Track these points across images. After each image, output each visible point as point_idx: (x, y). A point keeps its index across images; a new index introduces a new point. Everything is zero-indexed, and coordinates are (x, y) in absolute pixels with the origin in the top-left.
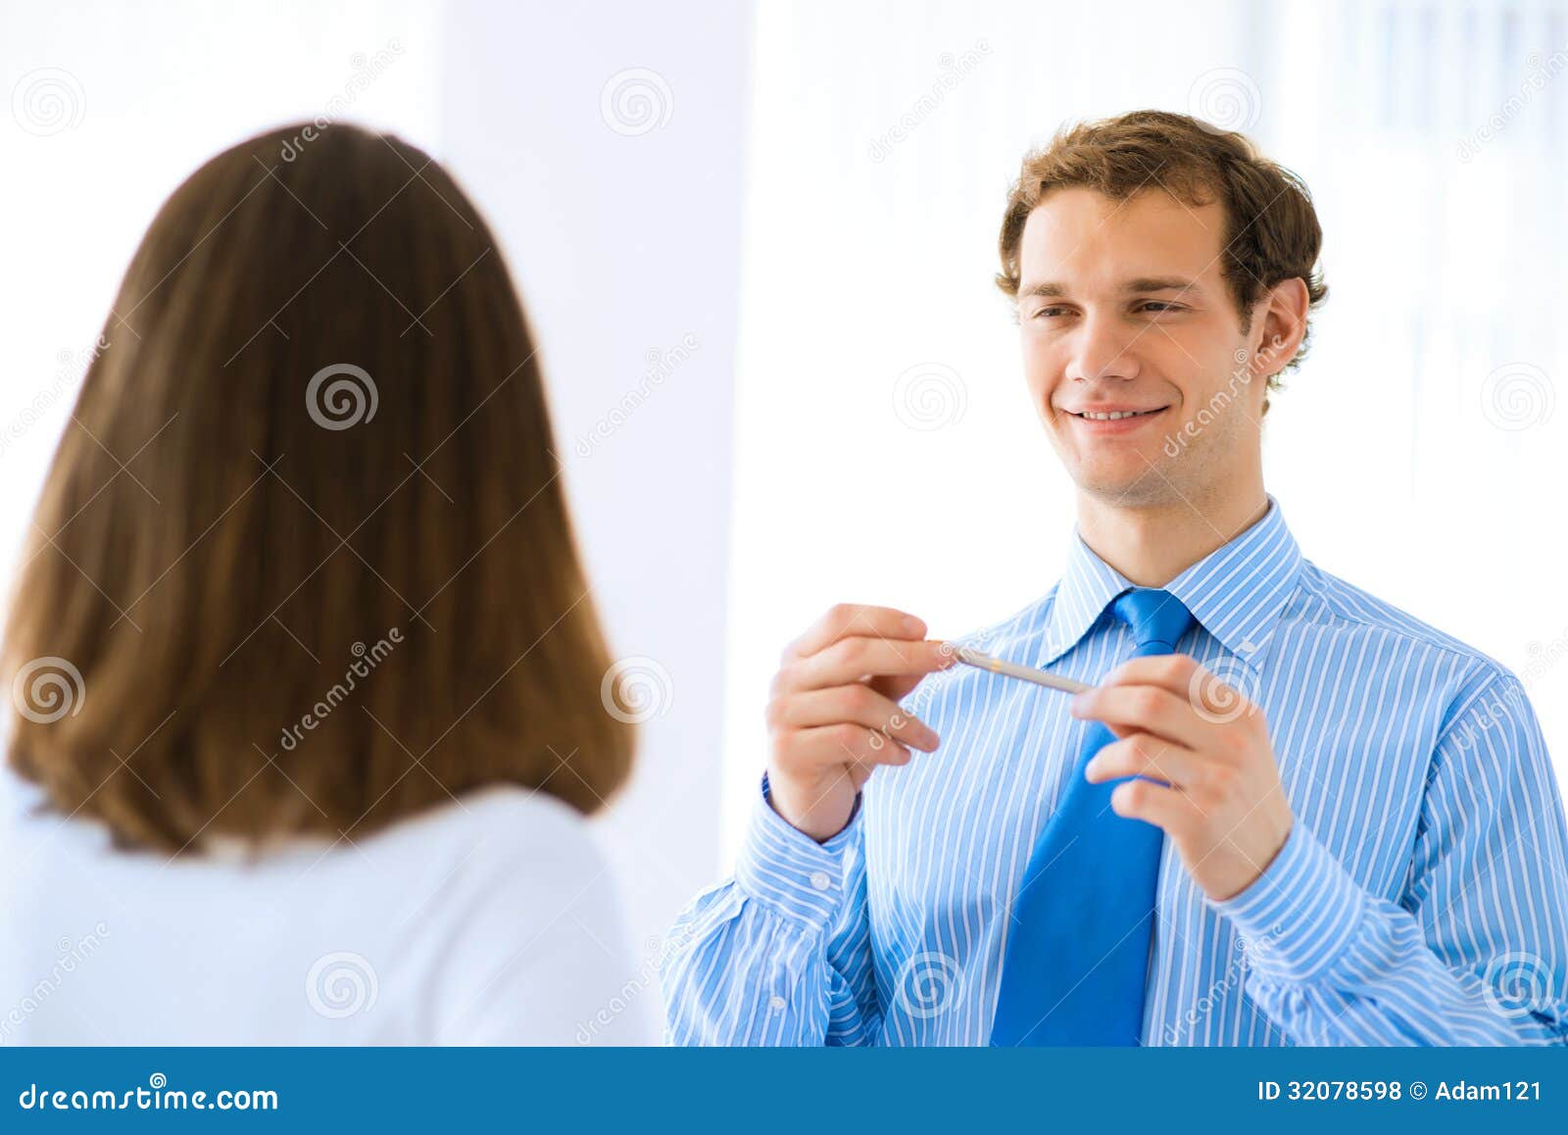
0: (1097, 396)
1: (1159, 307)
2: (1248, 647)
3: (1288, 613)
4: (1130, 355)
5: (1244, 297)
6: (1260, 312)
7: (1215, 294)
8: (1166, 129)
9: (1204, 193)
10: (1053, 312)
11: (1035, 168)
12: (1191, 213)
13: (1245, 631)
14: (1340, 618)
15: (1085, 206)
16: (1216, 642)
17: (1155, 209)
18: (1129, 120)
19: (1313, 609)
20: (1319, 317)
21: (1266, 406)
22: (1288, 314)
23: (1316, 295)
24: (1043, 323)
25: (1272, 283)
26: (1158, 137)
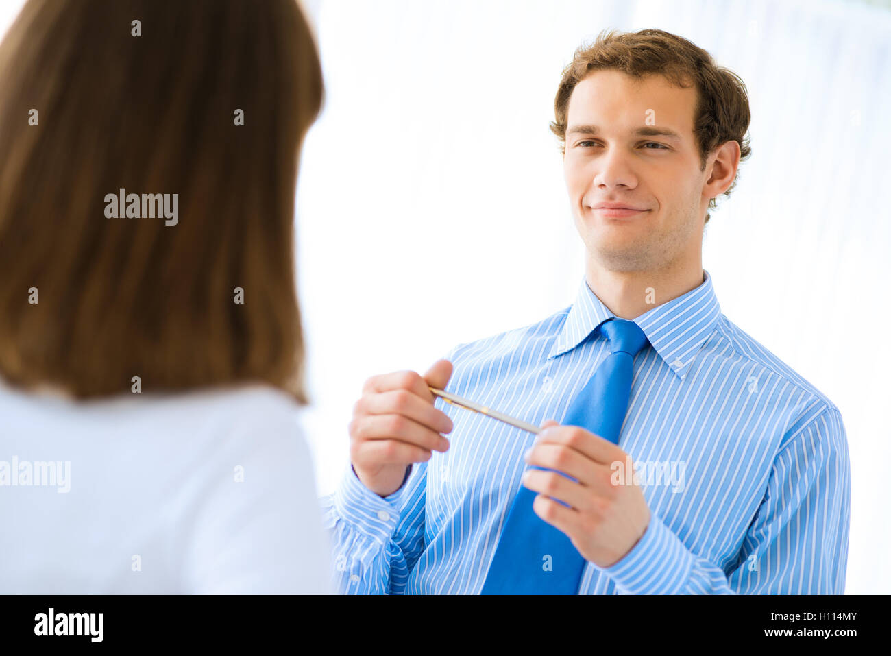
0: (611, 198)
1: (655, 146)
2: (678, 364)
3: (706, 346)
4: (631, 172)
5: (704, 147)
6: (712, 158)
7: (687, 143)
8: (667, 40)
9: (687, 80)
10: (589, 143)
11: (584, 56)
12: (678, 91)
13: (679, 353)
14: (739, 353)
16: (660, 358)
17: (656, 85)
18: (643, 33)
19: (722, 345)
20: (744, 166)
21: (708, 217)
22: (726, 163)
23: (745, 153)
24: (581, 150)
25: (722, 140)
26: (662, 44)
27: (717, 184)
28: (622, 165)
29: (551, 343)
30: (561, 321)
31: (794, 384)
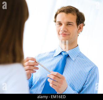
0: (63, 33)
1: (70, 24)
2: (73, 59)
3: (78, 56)
4: (66, 29)
5: (78, 24)
6: (79, 26)
7: (75, 24)
8: (72, 8)
9: (75, 14)
10: (60, 24)
11: (59, 10)
12: (74, 16)
13: (73, 57)
14: (83, 57)
15: (63, 14)
16: (70, 58)
17: (70, 15)
18: (68, 6)
19: (80, 56)
20: (84, 27)
21: (78, 35)
22: (81, 27)
23: (84, 25)
24: (59, 25)
25: (80, 23)
27: (80, 30)
28: (65, 28)
29: (53, 55)
30: (55, 51)
31: (91, 63)
